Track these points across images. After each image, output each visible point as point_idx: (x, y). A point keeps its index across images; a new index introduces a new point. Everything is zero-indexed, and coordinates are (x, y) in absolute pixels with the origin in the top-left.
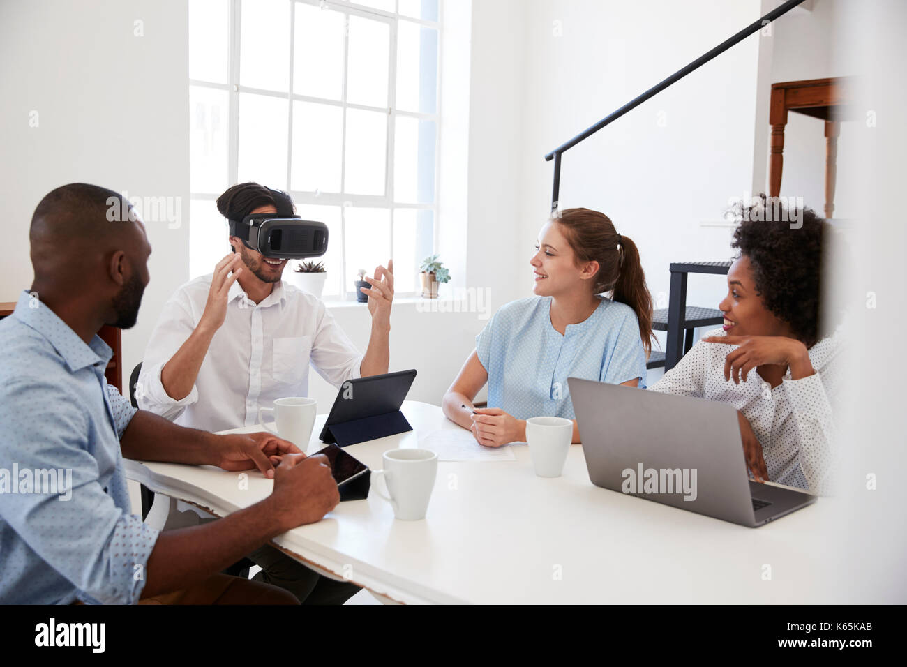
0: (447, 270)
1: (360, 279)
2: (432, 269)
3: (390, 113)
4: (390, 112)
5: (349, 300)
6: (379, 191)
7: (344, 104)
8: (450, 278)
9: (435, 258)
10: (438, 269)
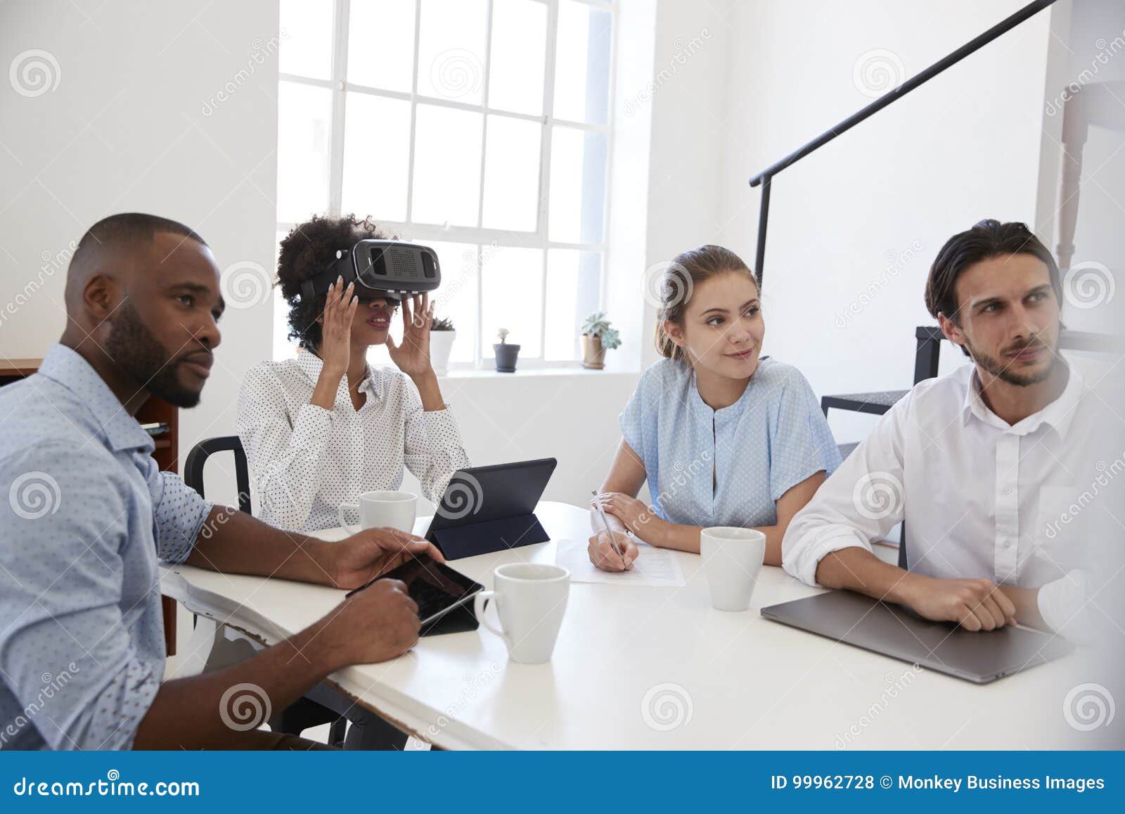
0: (617, 332)
1: (499, 341)
2: (597, 330)
3: (545, 123)
4: (546, 121)
5: (486, 369)
6: (530, 226)
7: (485, 110)
8: (620, 343)
9: (601, 316)
10: (604, 330)
